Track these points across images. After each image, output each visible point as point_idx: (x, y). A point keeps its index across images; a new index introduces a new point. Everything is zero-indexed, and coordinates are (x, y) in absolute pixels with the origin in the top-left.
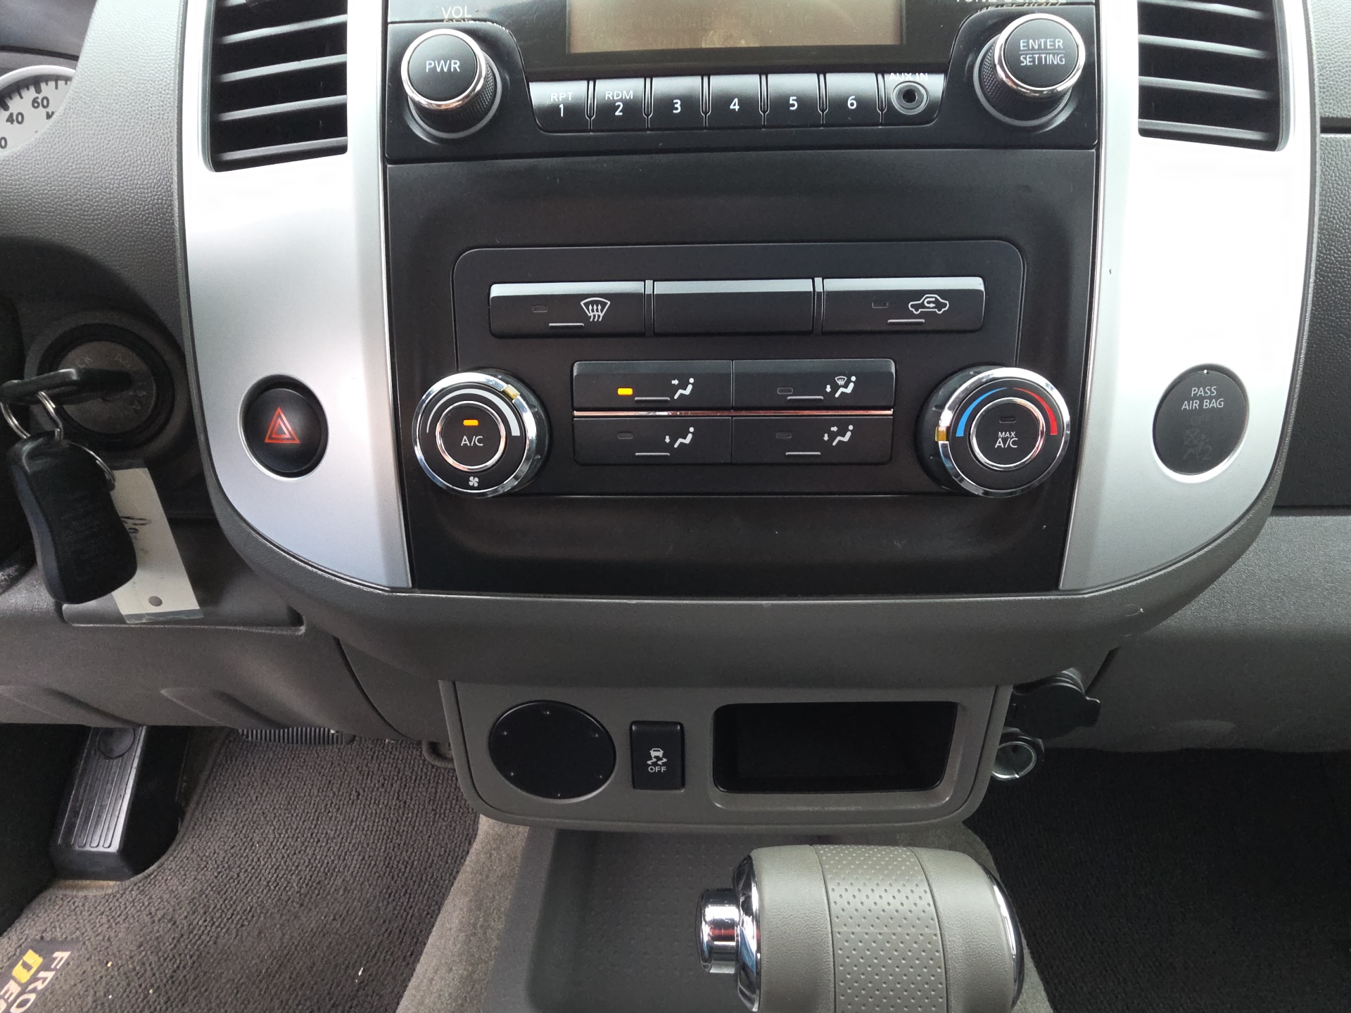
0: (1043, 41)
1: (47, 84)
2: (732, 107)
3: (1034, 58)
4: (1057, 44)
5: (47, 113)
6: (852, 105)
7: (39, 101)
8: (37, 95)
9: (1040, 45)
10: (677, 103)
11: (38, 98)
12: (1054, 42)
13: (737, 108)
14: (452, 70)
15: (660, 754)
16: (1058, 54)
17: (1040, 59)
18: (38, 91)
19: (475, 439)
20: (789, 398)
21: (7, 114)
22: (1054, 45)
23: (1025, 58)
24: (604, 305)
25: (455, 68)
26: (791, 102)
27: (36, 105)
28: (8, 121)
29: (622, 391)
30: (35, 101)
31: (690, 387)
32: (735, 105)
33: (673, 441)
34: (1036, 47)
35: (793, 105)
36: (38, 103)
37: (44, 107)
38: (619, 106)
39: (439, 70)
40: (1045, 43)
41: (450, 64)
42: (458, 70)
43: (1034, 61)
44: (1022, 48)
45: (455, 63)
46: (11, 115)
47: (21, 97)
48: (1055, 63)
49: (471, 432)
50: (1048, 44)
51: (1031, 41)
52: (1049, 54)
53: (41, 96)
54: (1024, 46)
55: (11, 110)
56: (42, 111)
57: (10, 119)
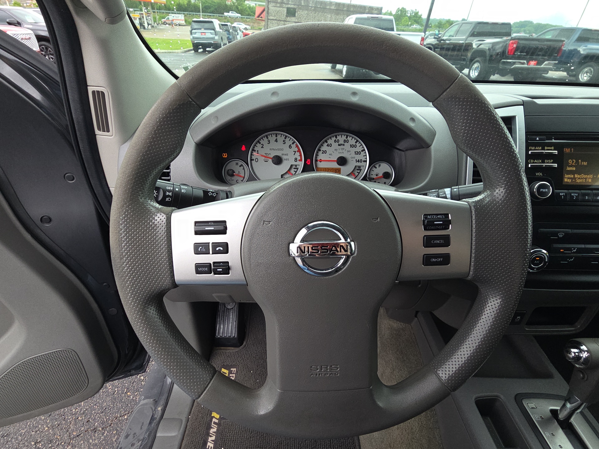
10: (586, 197)
15: (519, 317)
19: (538, 262)
21: (327, 144)
24: (563, 234)
29: (561, 250)
30: (335, 140)
31: (575, 250)
33: (569, 260)
38: (575, 197)
39: (543, 191)
45: (546, 190)
46: (328, 144)
47: (331, 139)
49: (538, 260)
53: (337, 139)
55: (328, 143)
56: (337, 144)
57: (328, 145)
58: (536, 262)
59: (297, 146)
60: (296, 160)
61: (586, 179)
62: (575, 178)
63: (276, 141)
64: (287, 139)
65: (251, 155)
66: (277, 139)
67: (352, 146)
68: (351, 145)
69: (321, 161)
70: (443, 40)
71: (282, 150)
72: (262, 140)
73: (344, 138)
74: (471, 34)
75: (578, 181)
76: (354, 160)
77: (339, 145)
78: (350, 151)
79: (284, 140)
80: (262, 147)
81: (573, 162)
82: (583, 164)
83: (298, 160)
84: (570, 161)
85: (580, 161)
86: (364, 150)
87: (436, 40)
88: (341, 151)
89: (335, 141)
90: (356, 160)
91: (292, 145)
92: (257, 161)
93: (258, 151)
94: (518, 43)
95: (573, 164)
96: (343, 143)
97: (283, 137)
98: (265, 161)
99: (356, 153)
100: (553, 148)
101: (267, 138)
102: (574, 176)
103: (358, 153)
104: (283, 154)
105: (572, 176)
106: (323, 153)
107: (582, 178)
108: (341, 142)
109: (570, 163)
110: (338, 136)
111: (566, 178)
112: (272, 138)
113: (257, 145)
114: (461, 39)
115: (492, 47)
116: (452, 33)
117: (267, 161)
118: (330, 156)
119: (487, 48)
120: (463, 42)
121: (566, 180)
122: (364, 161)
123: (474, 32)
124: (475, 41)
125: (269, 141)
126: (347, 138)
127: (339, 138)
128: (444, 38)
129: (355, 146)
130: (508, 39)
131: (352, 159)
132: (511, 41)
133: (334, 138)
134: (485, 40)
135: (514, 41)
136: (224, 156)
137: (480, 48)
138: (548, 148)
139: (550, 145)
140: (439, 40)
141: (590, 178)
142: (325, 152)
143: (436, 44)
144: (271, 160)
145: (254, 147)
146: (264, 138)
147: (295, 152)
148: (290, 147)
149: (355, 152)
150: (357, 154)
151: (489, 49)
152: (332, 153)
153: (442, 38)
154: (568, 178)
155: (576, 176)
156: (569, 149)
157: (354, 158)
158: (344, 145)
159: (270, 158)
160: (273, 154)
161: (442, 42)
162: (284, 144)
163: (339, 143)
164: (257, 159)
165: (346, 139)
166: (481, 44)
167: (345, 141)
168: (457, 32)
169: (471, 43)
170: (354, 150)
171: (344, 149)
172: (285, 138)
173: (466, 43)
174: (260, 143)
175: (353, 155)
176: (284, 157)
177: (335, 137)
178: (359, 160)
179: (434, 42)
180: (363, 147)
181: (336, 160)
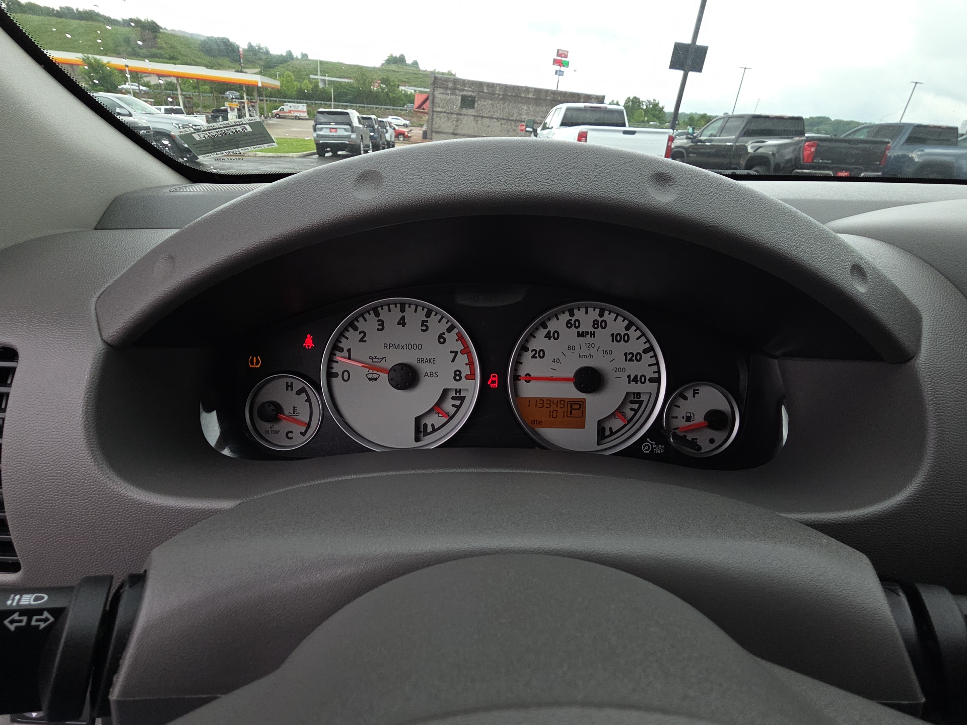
1: (579, 310)
5: (578, 332)
7: (572, 322)
8: (571, 318)
11: (571, 320)
18: (572, 315)
21: (546, 331)
27: (569, 325)
28: (546, 337)
30: (568, 322)
36: (571, 324)
37: (576, 327)
46: (549, 332)
47: (558, 319)
53: (573, 319)
55: (549, 329)
56: (574, 331)
57: (548, 336)
59: (460, 338)
60: (457, 375)
63: (402, 322)
64: (434, 319)
65: (331, 361)
66: (403, 318)
67: (615, 338)
68: (612, 335)
69: (529, 378)
70: (701, 141)
71: (419, 347)
72: (361, 319)
73: (594, 314)
74: (743, 132)
76: (624, 375)
77: (580, 335)
78: (611, 352)
79: (423, 322)
80: (362, 340)
83: (463, 375)
86: (651, 348)
87: (690, 141)
88: (585, 351)
89: (569, 324)
90: (629, 376)
91: (447, 335)
92: (346, 378)
93: (349, 351)
94: (818, 145)
96: (593, 330)
97: (422, 314)
98: (370, 379)
99: (629, 357)
101: (377, 314)
103: (632, 357)
104: (420, 360)
106: (534, 357)
108: (586, 326)
110: (576, 311)
112: (391, 316)
113: (347, 334)
114: (729, 139)
115: (778, 152)
116: (714, 132)
117: (376, 379)
118: (555, 366)
119: (771, 153)
120: (731, 144)
122: (652, 380)
123: (748, 130)
124: (750, 142)
125: (382, 324)
126: (601, 315)
127: (579, 314)
128: (703, 138)
129: (626, 339)
130: (802, 140)
131: (618, 374)
132: (807, 143)
133: (566, 317)
134: (765, 142)
135: (811, 143)
136: (252, 364)
137: (759, 153)
140: (694, 140)
142: (540, 354)
143: (690, 147)
144: (384, 377)
145: (338, 340)
146: (366, 316)
147: (456, 353)
148: (441, 339)
149: (626, 354)
150: (631, 360)
151: (773, 154)
152: (561, 357)
153: (699, 138)
157: (623, 370)
158: (593, 335)
159: (382, 370)
160: (394, 358)
161: (699, 144)
162: (422, 330)
163: (581, 330)
164: (346, 374)
165: (600, 320)
166: (760, 147)
167: (596, 324)
168: (722, 130)
169: (745, 146)
170: (623, 347)
171: (593, 345)
172: (428, 315)
173: (736, 146)
174: (356, 329)
175: (622, 363)
176: (424, 368)
177: (567, 314)
178: (636, 376)
179: (687, 143)
180: (648, 341)
181: (571, 375)
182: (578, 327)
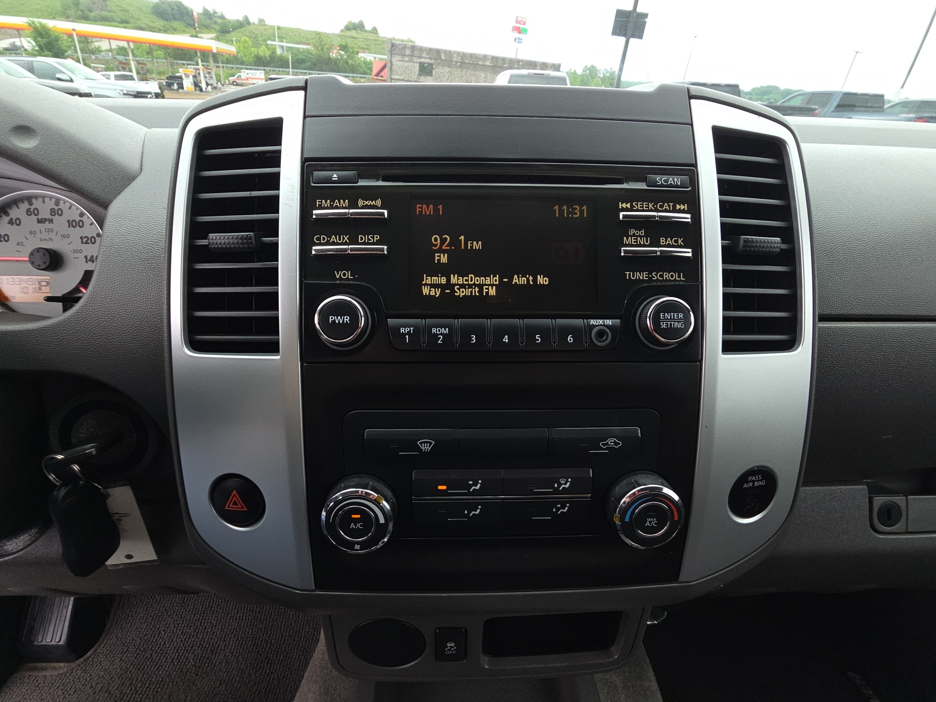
0: (672, 314)
1: (37, 200)
2: (504, 340)
3: (668, 324)
4: (680, 316)
5: (38, 219)
6: (570, 340)
7: (32, 210)
8: (30, 207)
9: (671, 317)
10: (473, 337)
11: (30, 208)
12: (678, 315)
13: (507, 341)
14: (345, 322)
15: (453, 645)
16: (680, 322)
17: (671, 324)
18: (31, 204)
19: (359, 525)
20: (534, 490)
21: (8, 219)
22: (678, 317)
23: (663, 324)
24: (430, 443)
25: (346, 321)
26: (537, 338)
28: (9, 223)
29: (440, 487)
30: (28, 210)
31: (479, 485)
32: (505, 339)
33: (469, 513)
34: (669, 318)
35: (538, 340)
36: (30, 212)
37: (35, 215)
38: (440, 337)
39: (337, 322)
40: (674, 315)
41: (344, 318)
42: (349, 322)
43: (667, 326)
44: (661, 318)
45: (347, 318)
46: (12, 219)
47: (18, 208)
48: (679, 327)
49: (356, 521)
50: (675, 316)
51: (666, 314)
52: (676, 322)
53: (32, 208)
54: (662, 317)
55: (11, 216)
56: (34, 218)
57: (11, 222)
58: (352, 526)
61: (481, 286)
62: (449, 285)
67: (71, 224)
68: (68, 221)
73: (51, 203)
75: (461, 293)
76: (82, 256)
77: (40, 221)
78: (68, 236)
81: (443, 241)
82: (472, 247)
84: (436, 239)
85: (462, 237)
88: (45, 235)
89: (28, 211)
90: (86, 257)
95: (444, 247)
96: (51, 217)
99: (85, 240)
100: (379, 202)
102: (449, 280)
103: (88, 241)
105: (443, 280)
107: (470, 286)
108: (45, 214)
109: (436, 245)
110: (34, 200)
111: (426, 284)
118: (20, 248)
121: (426, 291)
126: (57, 204)
127: (37, 203)
129: (81, 224)
131: (76, 255)
133: (25, 206)
138: (366, 203)
139: (370, 193)
141: (492, 285)
142: (6, 238)
149: (82, 238)
150: (86, 243)
152: (25, 241)
154: (433, 286)
155: (454, 279)
156: (431, 206)
157: (80, 251)
158: (51, 221)
163: (40, 217)
165: (56, 208)
167: (54, 212)
170: (78, 232)
171: (51, 230)
175: (78, 245)
177: (26, 203)
178: (92, 256)
182: (37, 215)
